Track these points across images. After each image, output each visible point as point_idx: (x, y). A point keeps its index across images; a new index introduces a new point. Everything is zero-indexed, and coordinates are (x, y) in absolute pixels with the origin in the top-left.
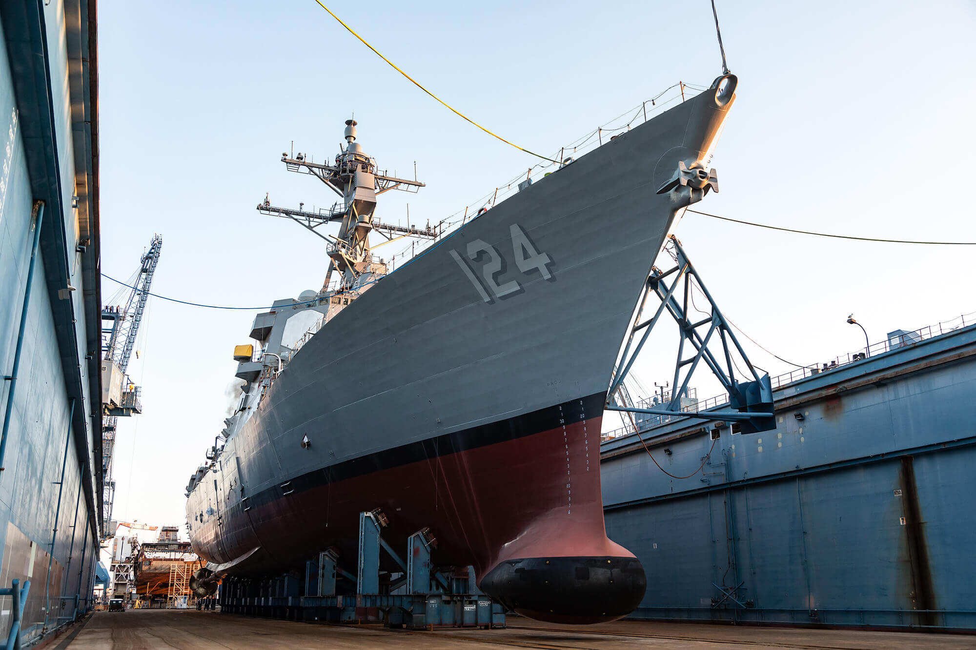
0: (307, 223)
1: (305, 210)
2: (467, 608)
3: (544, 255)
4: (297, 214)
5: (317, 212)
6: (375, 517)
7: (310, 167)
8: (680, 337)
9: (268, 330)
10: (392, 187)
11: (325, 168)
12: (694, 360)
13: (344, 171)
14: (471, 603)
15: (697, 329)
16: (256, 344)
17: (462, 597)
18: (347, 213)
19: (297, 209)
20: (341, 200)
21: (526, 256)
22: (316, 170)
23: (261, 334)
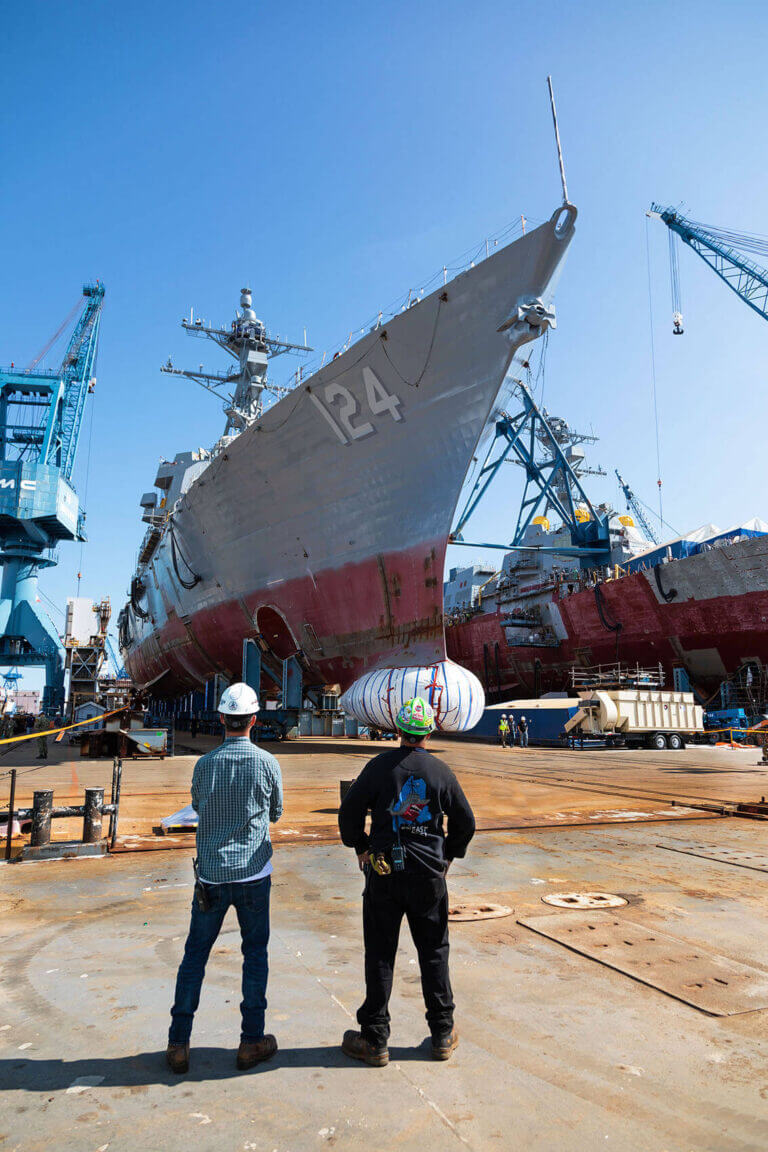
0: (206, 384)
1: (204, 372)
2: (336, 722)
3: (394, 397)
4: (197, 375)
5: (215, 374)
6: (257, 642)
7: (208, 332)
8: (526, 480)
9: (170, 479)
10: (284, 352)
11: (222, 333)
12: (537, 500)
13: (239, 336)
14: (339, 717)
15: (542, 471)
16: (159, 492)
17: (331, 712)
18: (241, 375)
19: (197, 371)
20: (237, 363)
21: (378, 398)
22: (213, 335)
23: (164, 482)
